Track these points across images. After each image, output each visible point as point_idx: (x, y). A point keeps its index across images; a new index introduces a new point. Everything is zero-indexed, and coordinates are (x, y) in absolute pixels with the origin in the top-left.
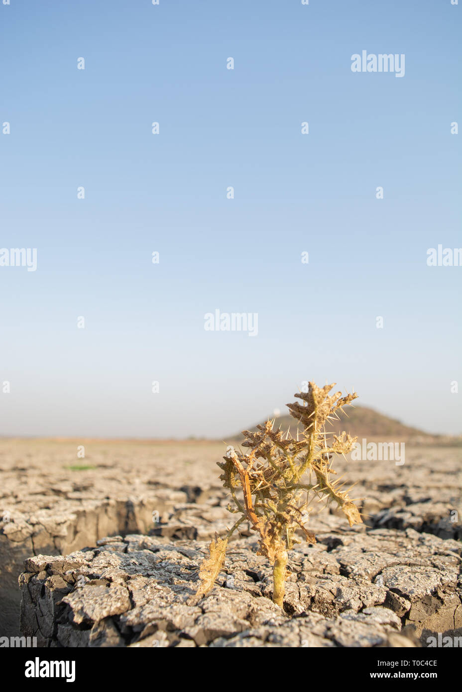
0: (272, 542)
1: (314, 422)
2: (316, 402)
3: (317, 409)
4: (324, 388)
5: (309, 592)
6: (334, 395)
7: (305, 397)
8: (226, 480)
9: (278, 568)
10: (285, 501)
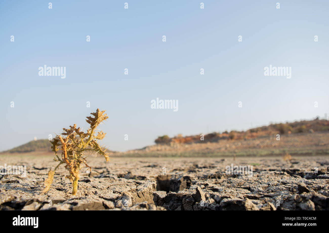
0: (75, 170)
1: (96, 124)
2: (99, 116)
3: (98, 119)
4: (102, 112)
5: (85, 192)
6: (104, 115)
7: (94, 114)
8: (53, 148)
9: (75, 181)
10: (80, 155)
